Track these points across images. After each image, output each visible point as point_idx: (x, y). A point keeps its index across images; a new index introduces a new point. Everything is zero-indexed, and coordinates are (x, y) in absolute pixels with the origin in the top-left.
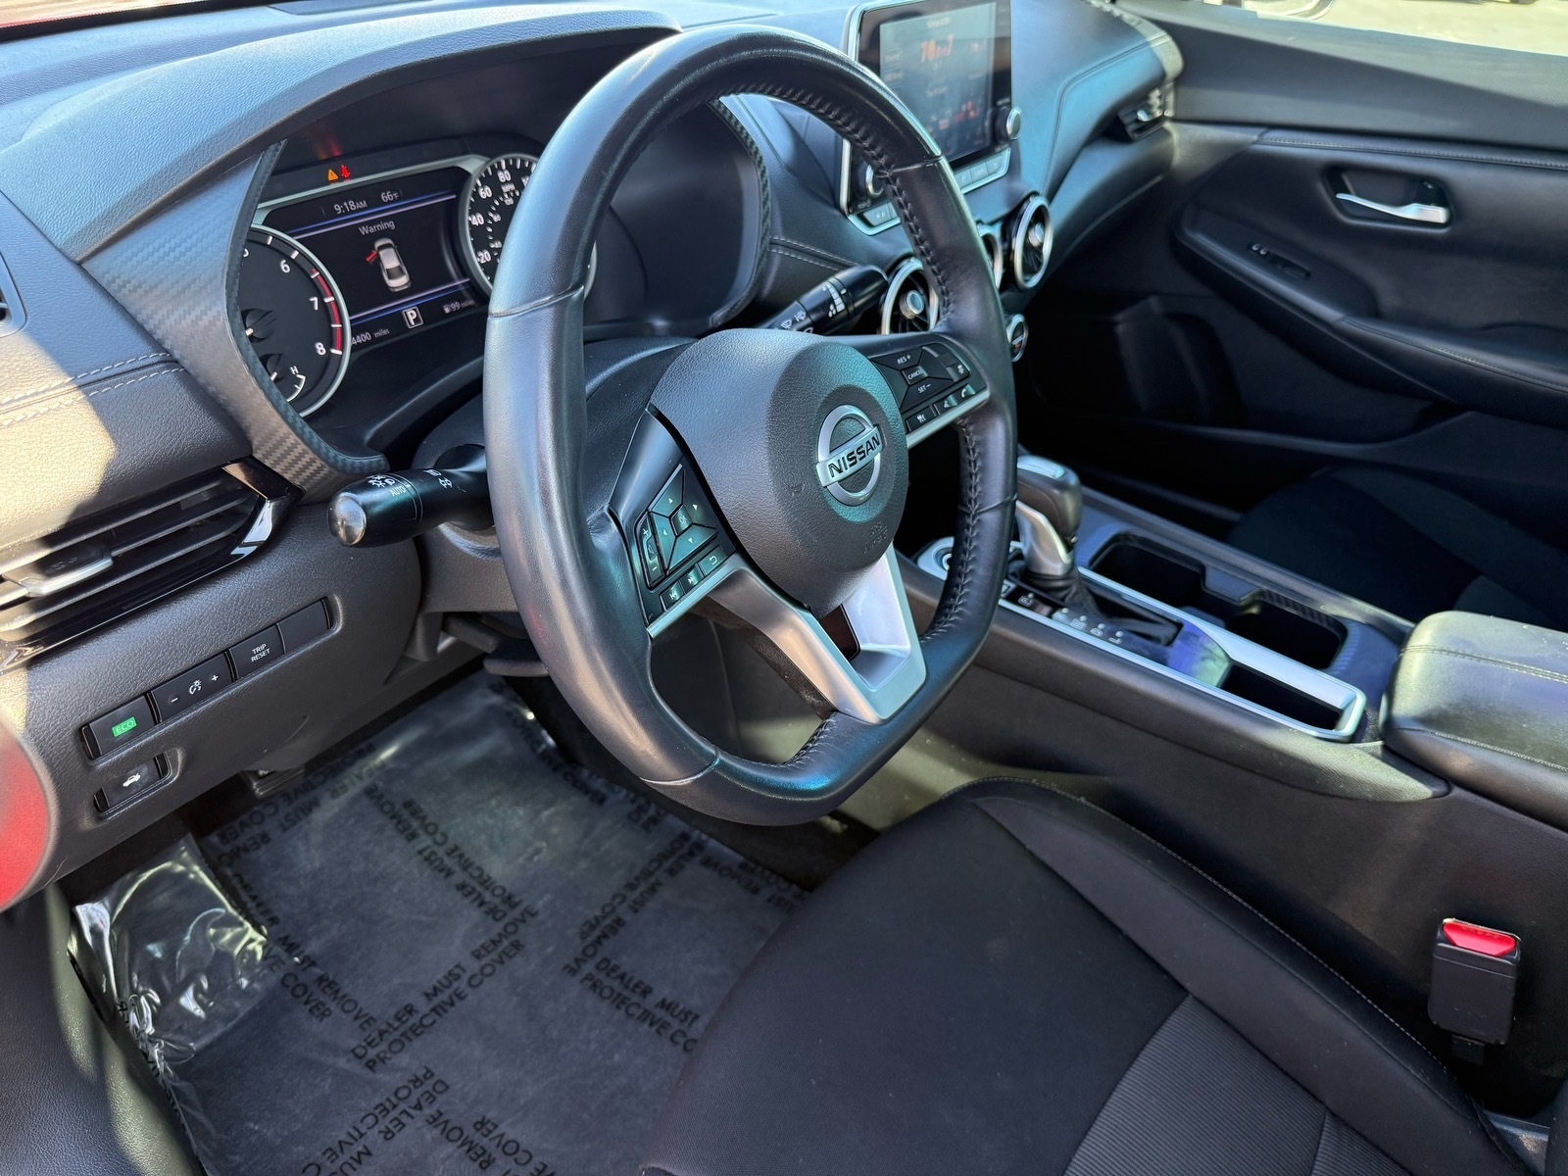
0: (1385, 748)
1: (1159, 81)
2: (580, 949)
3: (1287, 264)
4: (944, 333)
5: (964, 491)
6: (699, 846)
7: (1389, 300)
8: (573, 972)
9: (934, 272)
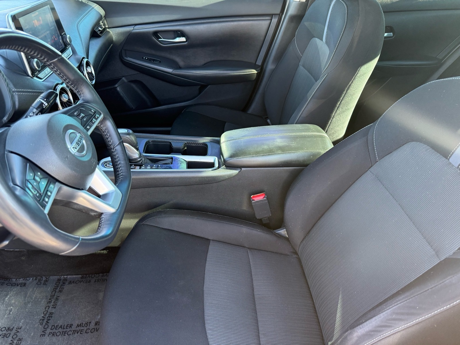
0: (225, 166)
1: (101, 18)
2: (43, 328)
3: (154, 60)
4: (83, 103)
5: (107, 143)
6: (65, 280)
7: (181, 63)
8: (43, 335)
9: (73, 87)
